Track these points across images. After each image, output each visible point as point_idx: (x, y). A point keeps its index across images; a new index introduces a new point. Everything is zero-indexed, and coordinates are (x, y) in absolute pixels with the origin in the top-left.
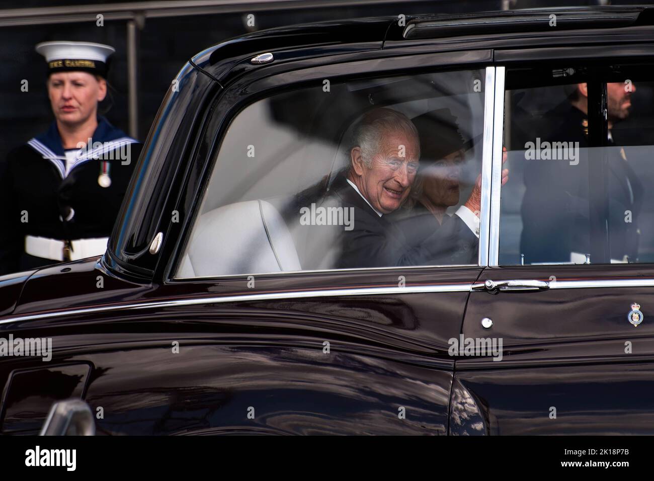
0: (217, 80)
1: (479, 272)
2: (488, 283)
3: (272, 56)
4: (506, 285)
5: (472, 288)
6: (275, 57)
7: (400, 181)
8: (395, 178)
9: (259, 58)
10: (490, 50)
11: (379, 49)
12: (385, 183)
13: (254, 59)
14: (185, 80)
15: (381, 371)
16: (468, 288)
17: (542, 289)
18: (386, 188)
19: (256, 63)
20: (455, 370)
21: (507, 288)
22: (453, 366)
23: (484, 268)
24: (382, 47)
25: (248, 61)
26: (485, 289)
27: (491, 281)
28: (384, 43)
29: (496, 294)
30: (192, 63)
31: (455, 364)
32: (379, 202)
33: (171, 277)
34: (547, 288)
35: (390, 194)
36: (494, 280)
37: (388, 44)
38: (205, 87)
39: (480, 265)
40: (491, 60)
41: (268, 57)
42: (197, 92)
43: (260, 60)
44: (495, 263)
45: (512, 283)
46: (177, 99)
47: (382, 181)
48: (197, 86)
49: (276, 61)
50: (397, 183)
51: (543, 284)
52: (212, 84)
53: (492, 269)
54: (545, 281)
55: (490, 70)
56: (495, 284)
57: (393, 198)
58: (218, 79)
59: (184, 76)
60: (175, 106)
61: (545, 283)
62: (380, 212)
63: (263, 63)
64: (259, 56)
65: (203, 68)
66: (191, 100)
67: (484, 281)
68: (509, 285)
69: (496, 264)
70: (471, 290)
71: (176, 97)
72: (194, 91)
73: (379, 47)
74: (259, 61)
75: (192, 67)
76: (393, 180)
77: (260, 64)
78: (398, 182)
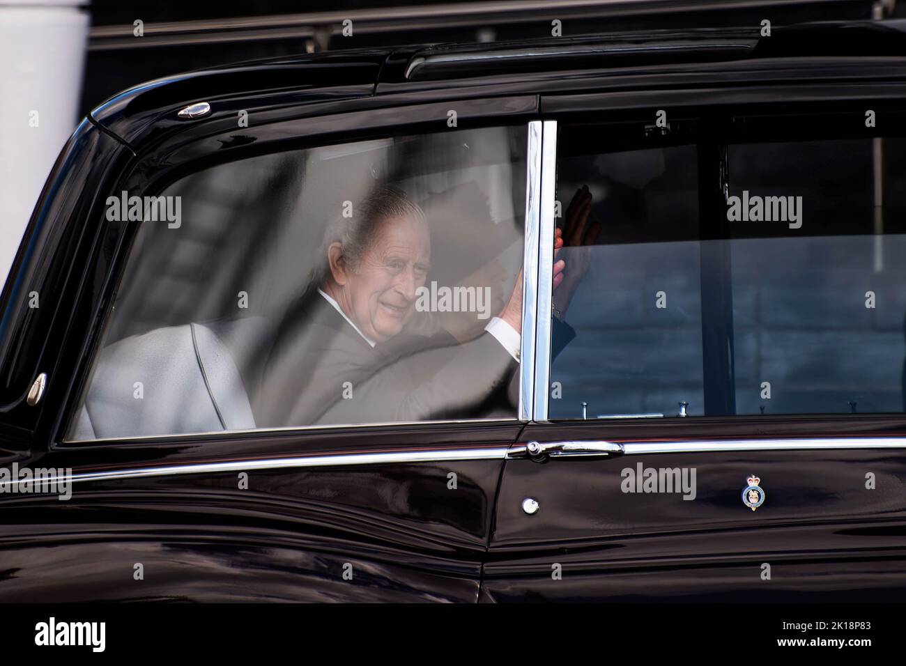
0: (127, 144)
1: (520, 429)
2: (531, 447)
3: (209, 108)
4: (559, 449)
5: (509, 454)
6: (214, 108)
7: (403, 292)
8: (396, 287)
9: (190, 110)
10: (535, 96)
11: (370, 95)
12: (381, 295)
13: (182, 112)
14: (82, 141)
15: (385, 583)
16: (502, 453)
17: (613, 454)
18: (383, 303)
19: (185, 118)
20: (483, 577)
21: (560, 453)
22: (479, 572)
23: (526, 424)
24: (374, 93)
25: (173, 115)
26: (527, 455)
27: (536, 443)
28: (375, 86)
29: (544, 462)
30: (90, 118)
31: (482, 568)
32: (372, 323)
33: (59, 439)
34: (621, 453)
35: (389, 311)
36: (540, 442)
37: (382, 87)
38: (111, 154)
39: (520, 418)
40: (536, 111)
41: (203, 108)
42: (99, 160)
43: (190, 113)
44: (543, 415)
45: (568, 445)
46: (72, 164)
47: (377, 292)
48: (99, 150)
49: (214, 115)
50: (399, 295)
51: (615, 447)
52: (120, 149)
53: (539, 425)
54: (618, 443)
55: (534, 126)
56: (542, 447)
57: (392, 316)
58: (129, 142)
59: (81, 136)
60: (70, 175)
61: (617, 446)
62: (373, 339)
63: (196, 117)
64: (189, 108)
65: (107, 125)
66: (91, 170)
67: (525, 443)
68: (563, 448)
69: (544, 417)
70: (507, 457)
71: (71, 162)
72: (95, 158)
73: (370, 93)
74: (188, 115)
75: (91, 126)
76: (392, 290)
77: (191, 119)
78: (401, 294)
